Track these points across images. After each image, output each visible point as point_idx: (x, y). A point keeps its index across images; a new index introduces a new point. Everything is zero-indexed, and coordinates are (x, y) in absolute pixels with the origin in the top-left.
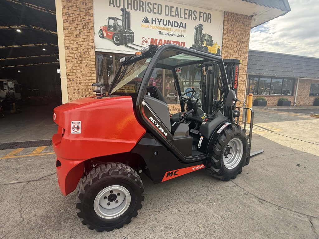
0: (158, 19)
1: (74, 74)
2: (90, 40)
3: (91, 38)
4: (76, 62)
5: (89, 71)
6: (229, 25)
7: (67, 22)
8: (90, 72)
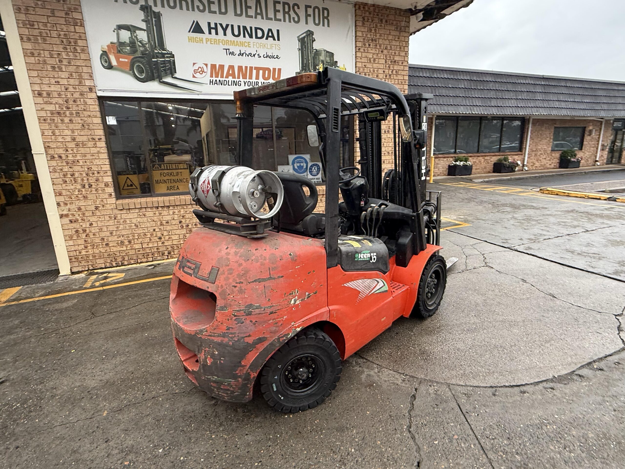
0: (221, 25)
1: (59, 144)
2: (83, 74)
3: (85, 69)
4: (59, 120)
5: (90, 137)
6: (366, 30)
7: (29, 39)
8: (93, 139)
